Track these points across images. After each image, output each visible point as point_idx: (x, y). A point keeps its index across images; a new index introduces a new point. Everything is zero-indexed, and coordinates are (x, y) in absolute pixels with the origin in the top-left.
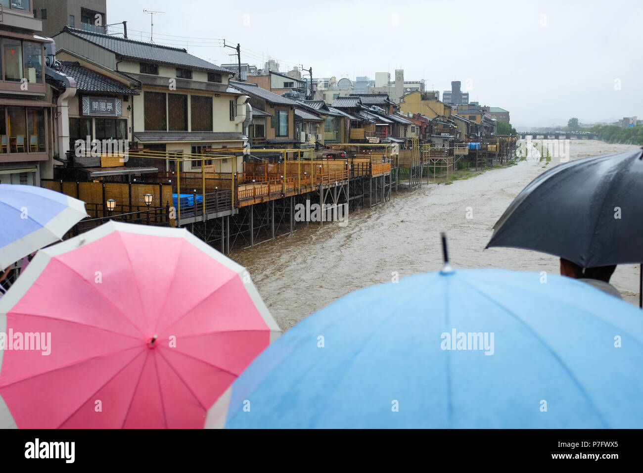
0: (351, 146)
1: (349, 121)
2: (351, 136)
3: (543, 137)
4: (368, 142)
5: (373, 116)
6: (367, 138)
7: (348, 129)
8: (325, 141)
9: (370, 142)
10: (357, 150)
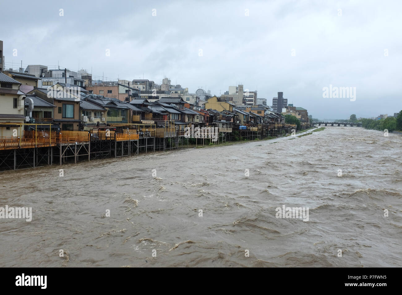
0: (133, 125)
1: (132, 111)
2: (133, 119)
3: (331, 125)
4: (141, 123)
5: (165, 109)
6: (141, 121)
7: (132, 115)
8: (107, 121)
9: (143, 123)
10: (136, 127)
